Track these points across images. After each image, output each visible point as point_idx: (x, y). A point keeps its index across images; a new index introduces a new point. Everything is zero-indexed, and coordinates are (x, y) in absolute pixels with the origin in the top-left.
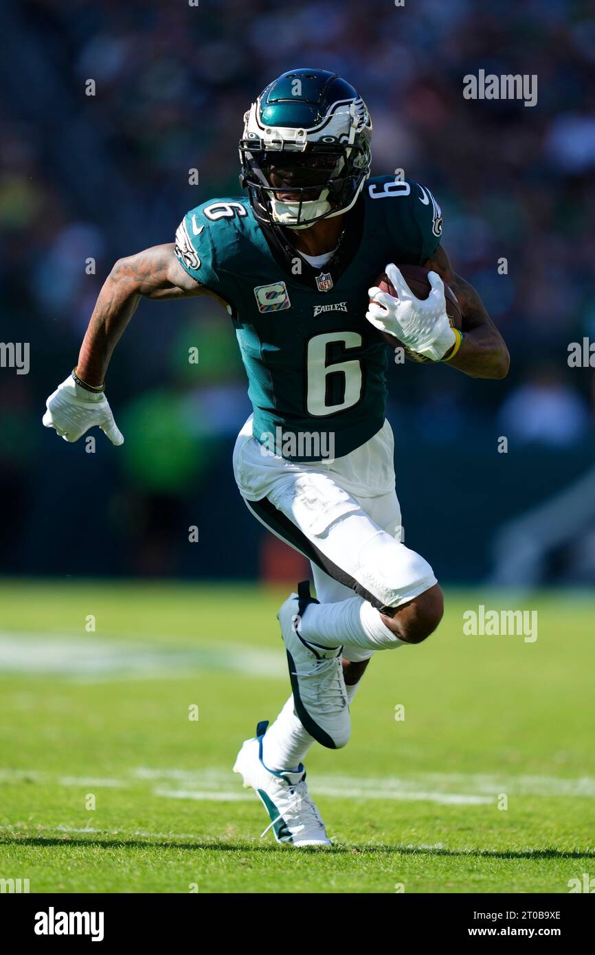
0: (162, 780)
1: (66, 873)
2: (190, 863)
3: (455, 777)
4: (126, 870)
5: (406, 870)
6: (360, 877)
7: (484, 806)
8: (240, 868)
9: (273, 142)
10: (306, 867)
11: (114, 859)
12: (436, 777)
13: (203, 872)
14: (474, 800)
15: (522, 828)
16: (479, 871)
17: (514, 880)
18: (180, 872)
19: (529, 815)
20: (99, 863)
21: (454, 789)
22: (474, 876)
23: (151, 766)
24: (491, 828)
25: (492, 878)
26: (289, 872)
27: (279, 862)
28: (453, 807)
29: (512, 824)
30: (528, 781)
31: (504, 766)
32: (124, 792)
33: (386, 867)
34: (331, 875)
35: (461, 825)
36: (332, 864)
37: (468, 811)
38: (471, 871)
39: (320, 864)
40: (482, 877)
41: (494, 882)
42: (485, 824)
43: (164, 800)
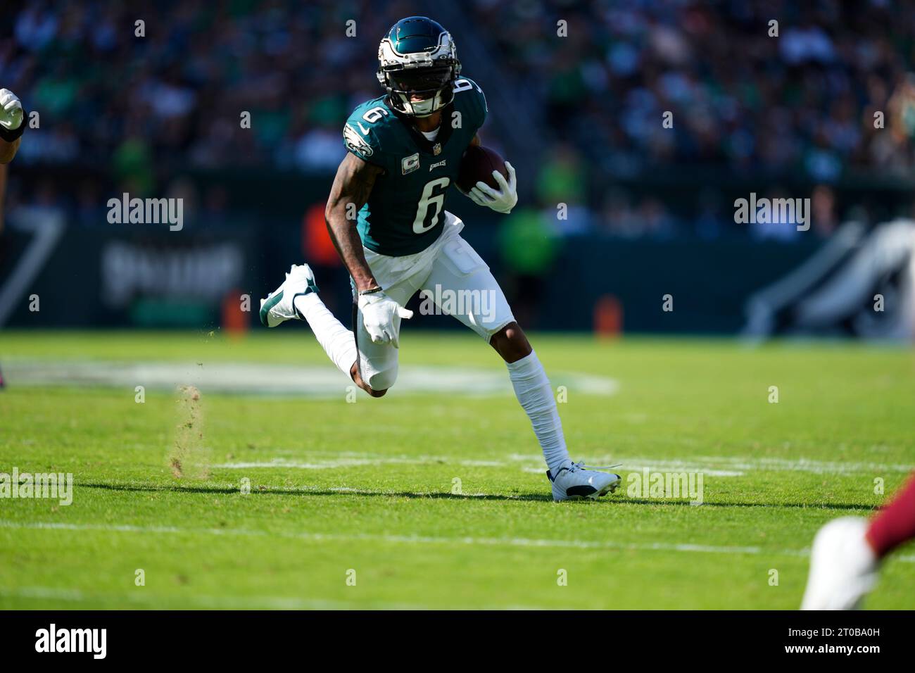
0: (527, 462)
1: (465, 523)
2: (546, 516)
3: (717, 459)
4: (504, 521)
5: (687, 520)
6: (656, 524)
7: (737, 477)
8: (578, 519)
9: (411, 63)
10: (621, 518)
11: (496, 513)
12: (706, 459)
13: (554, 521)
14: (731, 474)
15: (762, 492)
16: (733, 520)
17: (757, 525)
18: (539, 521)
19: (766, 483)
20: (487, 516)
21: (716, 467)
22: (731, 523)
23: (520, 453)
24: (742, 492)
25: (742, 524)
26: (610, 521)
27: (604, 515)
28: (717, 478)
29: (755, 490)
30: (763, 460)
31: (749, 451)
32: (503, 470)
33: (673, 517)
34: (638, 523)
35: (721, 490)
36: (638, 516)
37: (726, 481)
38: (728, 520)
39: (630, 516)
40: (736, 524)
41: (743, 527)
42: (737, 489)
43: (529, 474)
